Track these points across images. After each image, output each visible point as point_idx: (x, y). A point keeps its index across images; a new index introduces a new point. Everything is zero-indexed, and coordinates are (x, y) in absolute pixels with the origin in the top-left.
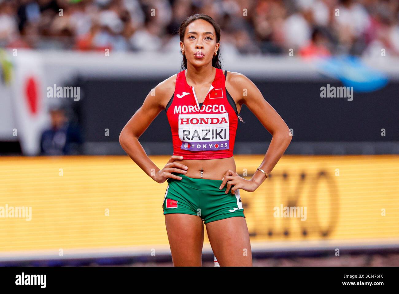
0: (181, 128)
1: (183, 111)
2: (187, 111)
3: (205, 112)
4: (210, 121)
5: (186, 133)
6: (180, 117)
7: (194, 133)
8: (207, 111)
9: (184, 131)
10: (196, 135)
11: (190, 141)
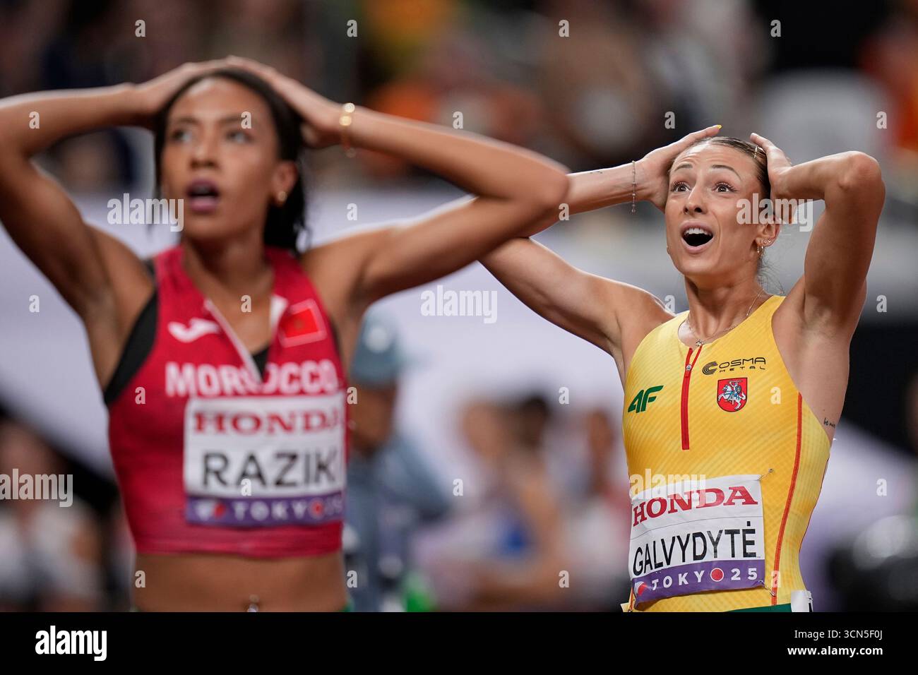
0: (196, 445)
1: (204, 388)
2: (216, 388)
3: (278, 393)
4: (299, 422)
5: (216, 464)
6: (194, 406)
7: (246, 465)
8: (285, 387)
9: (207, 457)
10: (252, 469)
11: (229, 492)
